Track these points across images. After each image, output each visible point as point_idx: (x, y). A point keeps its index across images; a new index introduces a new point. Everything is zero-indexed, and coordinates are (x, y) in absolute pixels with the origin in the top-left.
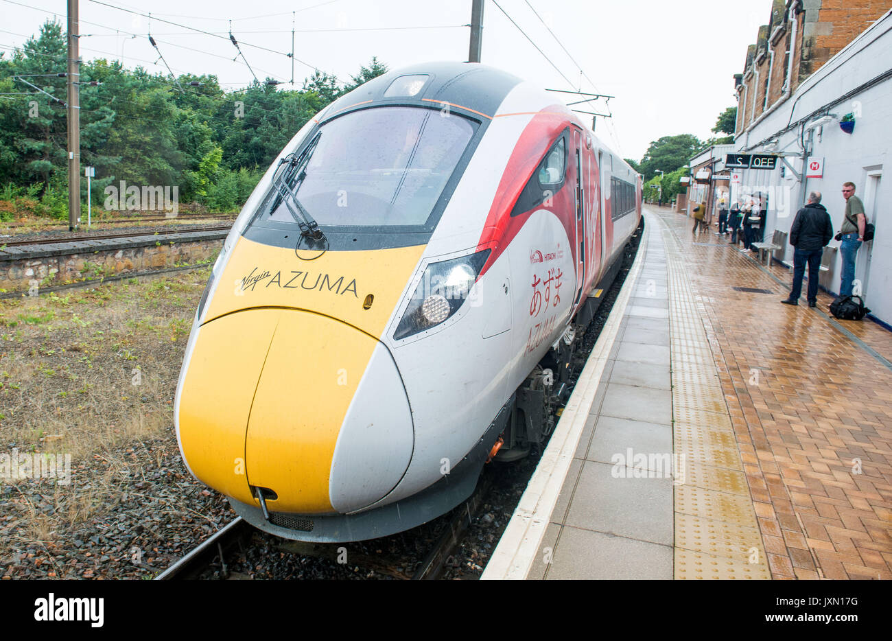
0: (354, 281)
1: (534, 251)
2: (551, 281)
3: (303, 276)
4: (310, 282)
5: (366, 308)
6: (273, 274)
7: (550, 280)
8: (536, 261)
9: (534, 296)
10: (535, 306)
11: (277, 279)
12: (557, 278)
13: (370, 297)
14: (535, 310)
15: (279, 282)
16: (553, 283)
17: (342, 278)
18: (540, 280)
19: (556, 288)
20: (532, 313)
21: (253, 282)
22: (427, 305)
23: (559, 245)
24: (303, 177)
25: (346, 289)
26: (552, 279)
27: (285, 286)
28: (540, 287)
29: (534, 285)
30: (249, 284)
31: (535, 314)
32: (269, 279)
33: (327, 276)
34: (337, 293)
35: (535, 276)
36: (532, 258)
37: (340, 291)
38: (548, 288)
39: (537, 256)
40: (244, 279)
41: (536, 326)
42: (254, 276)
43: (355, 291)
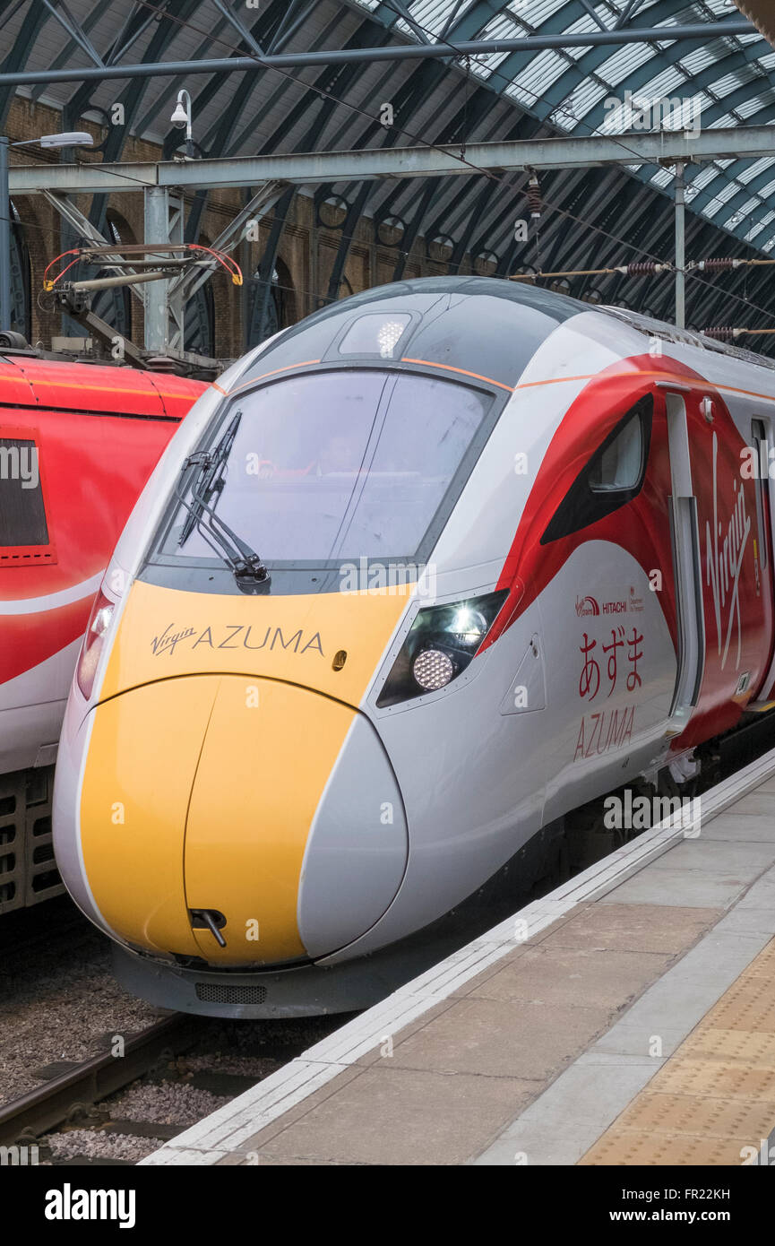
0: (318, 635)
1: (582, 597)
2: (617, 647)
3: (244, 631)
4: (256, 639)
5: (337, 669)
6: (200, 631)
7: (615, 645)
8: (587, 612)
9: (586, 667)
10: (588, 682)
11: (206, 637)
12: (630, 643)
13: (341, 657)
14: (588, 689)
15: (210, 641)
16: (624, 653)
17: (301, 632)
18: (594, 643)
19: (631, 659)
20: (582, 694)
21: (170, 642)
22: (419, 666)
23: (632, 590)
24: (220, 485)
25: (308, 646)
26: (621, 644)
27: (220, 647)
28: (595, 654)
29: (585, 650)
30: (164, 646)
31: (588, 695)
32: (194, 638)
33: (279, 630)
34: (295, 651)
35: (585, 636)
36: (579, 607)
37: (301, 647)
38: (613, 657)
39: (588, 606)
40: (155, 640)
41: (594, 717)
42: (170, 634)
43: (320, 648)
